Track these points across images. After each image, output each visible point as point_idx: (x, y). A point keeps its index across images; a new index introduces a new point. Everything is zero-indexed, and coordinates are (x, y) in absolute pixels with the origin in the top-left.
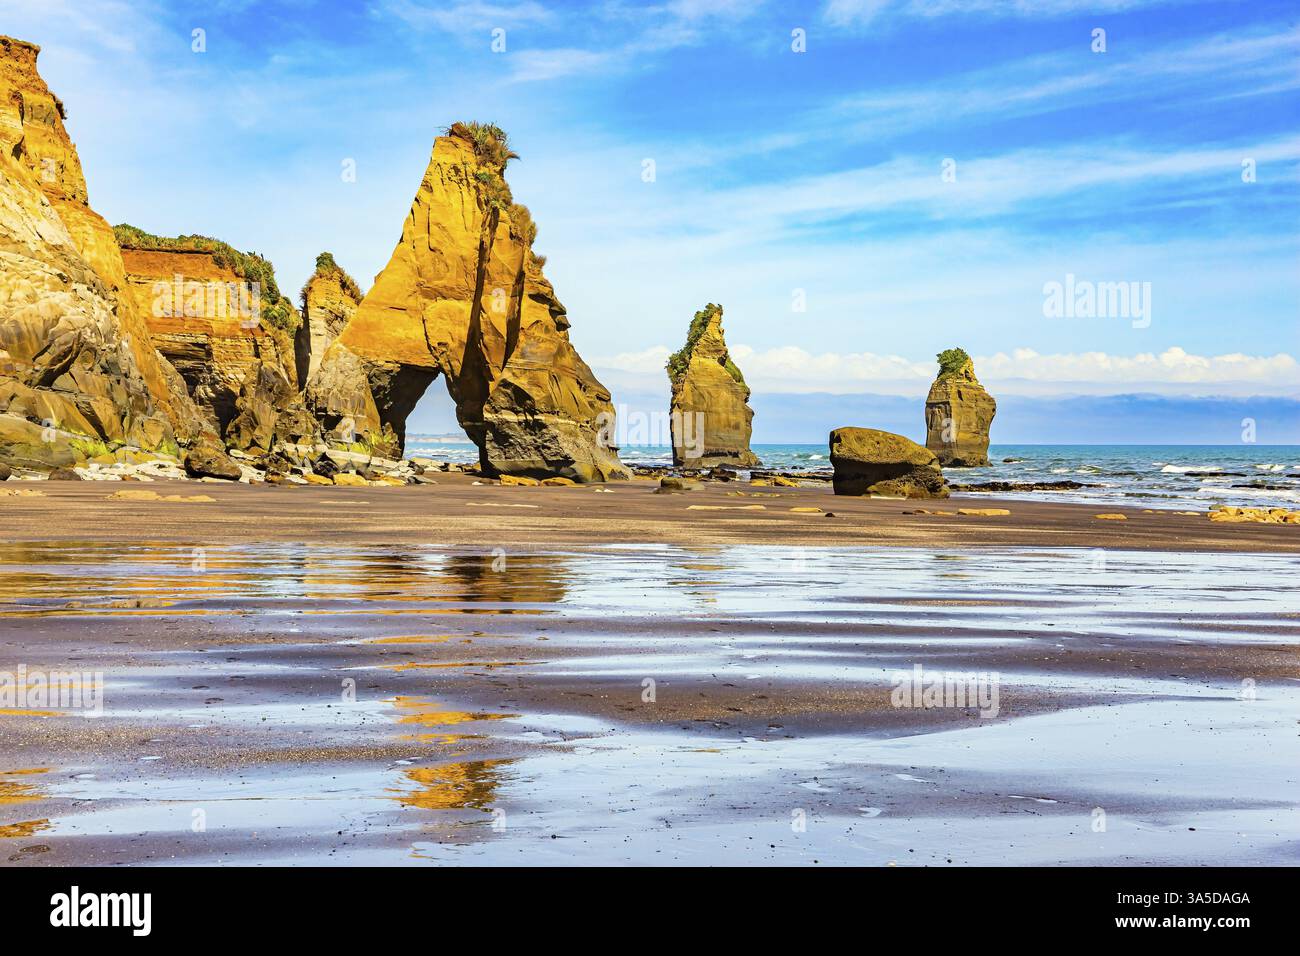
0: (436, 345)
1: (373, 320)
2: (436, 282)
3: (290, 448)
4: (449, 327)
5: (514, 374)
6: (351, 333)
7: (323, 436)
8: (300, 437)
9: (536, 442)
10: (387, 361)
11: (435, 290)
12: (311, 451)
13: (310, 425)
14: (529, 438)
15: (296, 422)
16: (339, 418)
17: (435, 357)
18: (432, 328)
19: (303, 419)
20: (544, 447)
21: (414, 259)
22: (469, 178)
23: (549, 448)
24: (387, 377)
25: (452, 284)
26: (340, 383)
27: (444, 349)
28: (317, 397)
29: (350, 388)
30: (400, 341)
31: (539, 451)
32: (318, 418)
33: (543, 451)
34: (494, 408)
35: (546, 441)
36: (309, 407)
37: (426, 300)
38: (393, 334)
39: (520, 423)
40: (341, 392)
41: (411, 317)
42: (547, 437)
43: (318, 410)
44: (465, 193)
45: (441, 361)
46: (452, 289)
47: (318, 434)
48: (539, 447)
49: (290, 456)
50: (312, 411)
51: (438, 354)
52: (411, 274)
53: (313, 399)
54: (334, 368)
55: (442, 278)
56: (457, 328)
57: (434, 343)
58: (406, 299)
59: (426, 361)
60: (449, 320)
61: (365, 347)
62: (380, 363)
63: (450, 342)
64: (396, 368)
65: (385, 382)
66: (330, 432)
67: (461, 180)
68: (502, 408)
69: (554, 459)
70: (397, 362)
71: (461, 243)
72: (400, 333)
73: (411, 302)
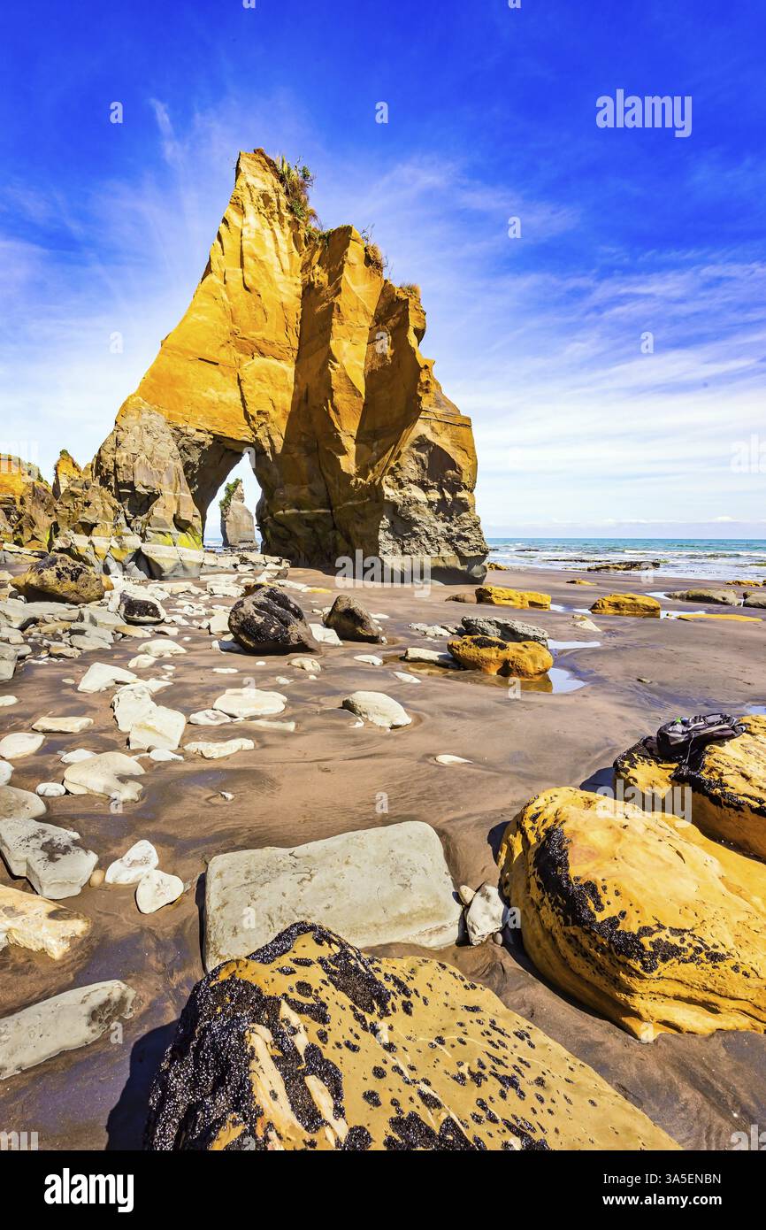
0: (255, 414)
1: (181, 373)
2: (252, 333)
3: (81, 541)
4: (270, 392)
5: (433, 429)
6: (151, 387)
7: (128, 523)
8: (95, 525)
9: (449, 530)
10: (199, 428)
11: (252, 343)
12: (116, 545)
13: (109, 509)
14: (441, 526)
15: (87, 504)
16: (153, 497)
17: (254, 430)
18: (250, 391)
19: (95, 499)
20: (460, 538)
21: (225, 297)
22: (283, 211)
23: (467, 540)
24: (198, 451)
25: (271, 338)
26: (148, 447)
27: (264, 420)
28: (117, 466)
29: (163, 455)
30: (212, 405)
31: (452, 544)
32: (120, 498)
33: (458, 544)
34: (398, 480)
35: (464, 530)
36: (104, 482)
37: (241, 356)
38: (204, 395)
39: (431, 504)
40: (150, 459)
41: (224, 376)
42: (468, 524)
43: (119, 485)
44: (277, 231)
45: (260, 435)
46: (272, 344)
47: (122, 520)
48: (453, 537)
49: (82, 553)
50: (110, 488)
51: (256, 426)
52: (224, 317)
53: (111, 469)
54: (137, 428)
55: (260, 329)
56: (279, 394)
57: (252, 411)
58: (218, 350)
59: (242, 432)
60: (269, 384)
61: (170, 408)
62: (191, 431)
63: (271, 411)
64: (207, 440)
65: (195, 457)
66: (139, 518)
67: (272, 213)
68: (410, 481)
69: (473, 554)
70: (209, 433)
71: (281, 287)
72: (212, 394)
73: (223, 355)
